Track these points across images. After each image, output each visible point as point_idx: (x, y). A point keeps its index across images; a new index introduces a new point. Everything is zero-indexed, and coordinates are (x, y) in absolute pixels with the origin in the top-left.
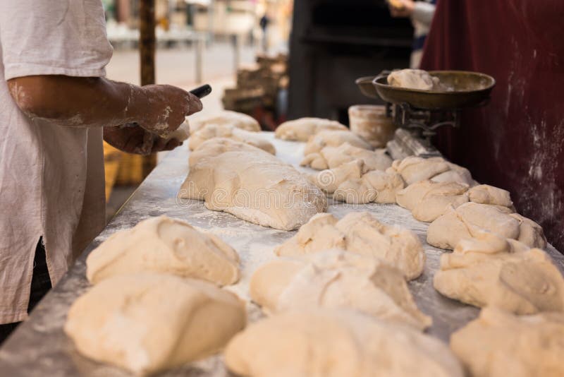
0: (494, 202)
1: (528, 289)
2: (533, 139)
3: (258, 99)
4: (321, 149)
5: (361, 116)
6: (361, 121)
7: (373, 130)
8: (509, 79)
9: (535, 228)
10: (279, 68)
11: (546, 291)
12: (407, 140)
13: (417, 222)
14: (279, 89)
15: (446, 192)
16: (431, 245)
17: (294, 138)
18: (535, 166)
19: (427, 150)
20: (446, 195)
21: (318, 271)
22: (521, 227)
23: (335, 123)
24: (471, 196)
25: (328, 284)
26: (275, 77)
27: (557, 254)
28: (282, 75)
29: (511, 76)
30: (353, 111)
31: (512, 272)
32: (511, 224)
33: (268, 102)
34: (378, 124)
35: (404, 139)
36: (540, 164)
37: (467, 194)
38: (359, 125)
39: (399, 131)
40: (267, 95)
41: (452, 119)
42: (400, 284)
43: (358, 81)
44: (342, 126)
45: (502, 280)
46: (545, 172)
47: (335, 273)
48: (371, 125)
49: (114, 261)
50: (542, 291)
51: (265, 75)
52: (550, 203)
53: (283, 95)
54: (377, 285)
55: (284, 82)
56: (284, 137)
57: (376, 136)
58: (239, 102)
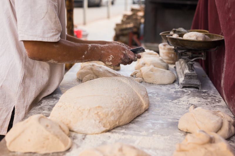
3: (130, 28)
5: (164, 49)
6: (165, 51)
7: (170, 56)
9: (230, 121)
10: (141, 14)
12: (182, 63)
14: (140, 24)
16: (179, 130)
19: (189, 71)
22: (223, 121)
26: (139, 18)
28: (142, 17)
30: (161, 46)
32: (218, 122)
33: (135, 30)
34: (172, 53)
38: (163, 53)
40: (135, 27)
41: (202, 56)
43: (161, 34)
44: (155, 53)
48: (169, 53)
51: (134, 17)
53: (142, 26)
55: (143, 21)
57: (171, 59)
58: (122, 30)
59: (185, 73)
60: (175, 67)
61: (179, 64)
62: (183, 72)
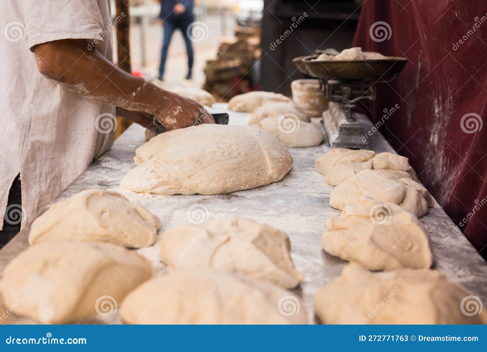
0: (394, 167)
1: (394, 247)
2: (434, 111)
3: (235, 69)
4: (262, 119)
5: (301, 90)
6: (302, 94)
7: (312, 101)
8: (419, 58)
9: (419, 192)
10: (254, 41)
11: (410, 249)
12: (335, 111)
13: (328, 186)
14: (254, 59)
15: (353, 159)
16: (332, 207)
17: (243, 109)
18: (434, 134)
19: (348, 121)
20: (353, 161)
21: (211, 236)
22: (407, 191)
23: (279, 96)
24: (375, 162)
25: (218, 247)
26: (250, 49)
27: (441, 214)
28: (256, 47)
29: (420, 55)
30: (295, 84)
31: (382, 233)
33: (244, 71)
34: (316, 96)
35: (333, 110)
36: (437, 133)
37: (371, 160)
38: (300, 97)
39: (331, 104)
40: (243, 66)
41: (369, 94)
42: (280, 246)
43: (294, 60)
44: (285, 98)
45: (372, 240)
46: (440, 140)
47: (225, 238)
48: (312, 97)
49: (50, 229)
50: (407, 249)
51: (242, 47)
52: (440, 168)
53: (257, 65)
54: (258, 248)
55: (258, 53)
56: (235, 108)
57: (315, 107)
58: (219, 72)
59: (339, 124)
60: (322, 122)
61: (329, 115)
62: (337, 125)
